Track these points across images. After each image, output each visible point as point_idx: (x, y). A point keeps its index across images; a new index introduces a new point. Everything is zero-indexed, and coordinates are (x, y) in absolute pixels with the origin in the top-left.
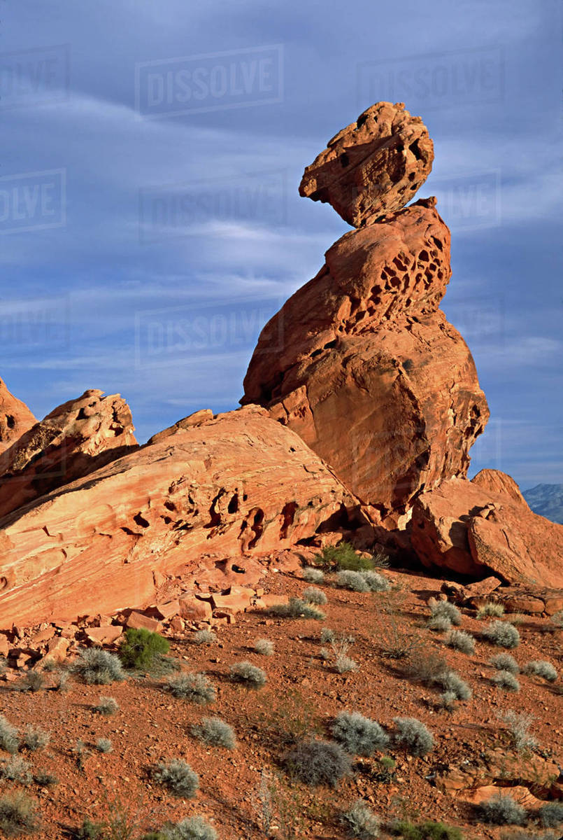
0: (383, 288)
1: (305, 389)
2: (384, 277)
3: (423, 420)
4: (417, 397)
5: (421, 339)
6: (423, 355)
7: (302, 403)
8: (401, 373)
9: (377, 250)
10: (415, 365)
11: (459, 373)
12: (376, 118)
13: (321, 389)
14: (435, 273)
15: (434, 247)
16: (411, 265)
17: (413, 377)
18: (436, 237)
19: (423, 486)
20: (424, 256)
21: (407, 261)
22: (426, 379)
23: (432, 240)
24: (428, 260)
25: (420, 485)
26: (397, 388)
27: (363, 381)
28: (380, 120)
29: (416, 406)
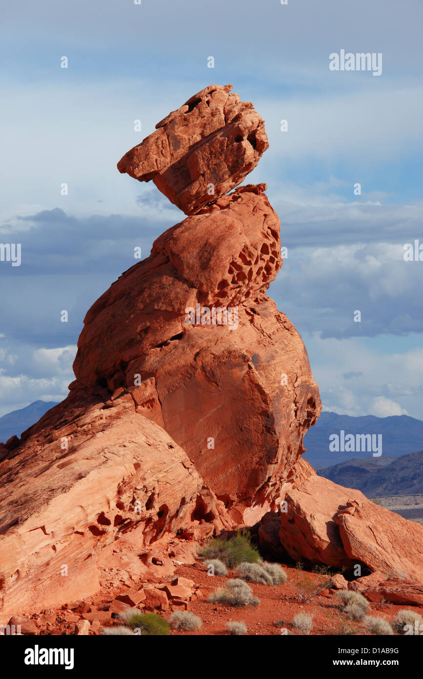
0: (230, 282)
1: (154, 381)
2: (231, 272)
3: (272, 415)
4: (267, 391)
5: (262, 332)
6: (268, 349)
7: (151, 394)
8: (250, 367)
9: (225, 244)
10: (263, 360)
11: (301, 368)
12: (208, 102)
13: (170, 381)
14: (273, 266)
15: (272, 240)
16: (255, 259)
17: (261, 372)
18: (273, 228)
19: (270, 478)
20: (265, 249)
21: (250, 255)
22: (274, 374)
23: (269, 232)
24: (268, 254)
25: (267, 477)
26: (247, 382)
27: (214, 375)
28: (213, 105)
29: (265, 401)
